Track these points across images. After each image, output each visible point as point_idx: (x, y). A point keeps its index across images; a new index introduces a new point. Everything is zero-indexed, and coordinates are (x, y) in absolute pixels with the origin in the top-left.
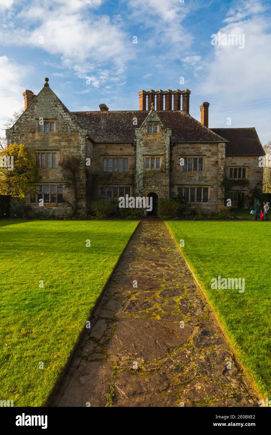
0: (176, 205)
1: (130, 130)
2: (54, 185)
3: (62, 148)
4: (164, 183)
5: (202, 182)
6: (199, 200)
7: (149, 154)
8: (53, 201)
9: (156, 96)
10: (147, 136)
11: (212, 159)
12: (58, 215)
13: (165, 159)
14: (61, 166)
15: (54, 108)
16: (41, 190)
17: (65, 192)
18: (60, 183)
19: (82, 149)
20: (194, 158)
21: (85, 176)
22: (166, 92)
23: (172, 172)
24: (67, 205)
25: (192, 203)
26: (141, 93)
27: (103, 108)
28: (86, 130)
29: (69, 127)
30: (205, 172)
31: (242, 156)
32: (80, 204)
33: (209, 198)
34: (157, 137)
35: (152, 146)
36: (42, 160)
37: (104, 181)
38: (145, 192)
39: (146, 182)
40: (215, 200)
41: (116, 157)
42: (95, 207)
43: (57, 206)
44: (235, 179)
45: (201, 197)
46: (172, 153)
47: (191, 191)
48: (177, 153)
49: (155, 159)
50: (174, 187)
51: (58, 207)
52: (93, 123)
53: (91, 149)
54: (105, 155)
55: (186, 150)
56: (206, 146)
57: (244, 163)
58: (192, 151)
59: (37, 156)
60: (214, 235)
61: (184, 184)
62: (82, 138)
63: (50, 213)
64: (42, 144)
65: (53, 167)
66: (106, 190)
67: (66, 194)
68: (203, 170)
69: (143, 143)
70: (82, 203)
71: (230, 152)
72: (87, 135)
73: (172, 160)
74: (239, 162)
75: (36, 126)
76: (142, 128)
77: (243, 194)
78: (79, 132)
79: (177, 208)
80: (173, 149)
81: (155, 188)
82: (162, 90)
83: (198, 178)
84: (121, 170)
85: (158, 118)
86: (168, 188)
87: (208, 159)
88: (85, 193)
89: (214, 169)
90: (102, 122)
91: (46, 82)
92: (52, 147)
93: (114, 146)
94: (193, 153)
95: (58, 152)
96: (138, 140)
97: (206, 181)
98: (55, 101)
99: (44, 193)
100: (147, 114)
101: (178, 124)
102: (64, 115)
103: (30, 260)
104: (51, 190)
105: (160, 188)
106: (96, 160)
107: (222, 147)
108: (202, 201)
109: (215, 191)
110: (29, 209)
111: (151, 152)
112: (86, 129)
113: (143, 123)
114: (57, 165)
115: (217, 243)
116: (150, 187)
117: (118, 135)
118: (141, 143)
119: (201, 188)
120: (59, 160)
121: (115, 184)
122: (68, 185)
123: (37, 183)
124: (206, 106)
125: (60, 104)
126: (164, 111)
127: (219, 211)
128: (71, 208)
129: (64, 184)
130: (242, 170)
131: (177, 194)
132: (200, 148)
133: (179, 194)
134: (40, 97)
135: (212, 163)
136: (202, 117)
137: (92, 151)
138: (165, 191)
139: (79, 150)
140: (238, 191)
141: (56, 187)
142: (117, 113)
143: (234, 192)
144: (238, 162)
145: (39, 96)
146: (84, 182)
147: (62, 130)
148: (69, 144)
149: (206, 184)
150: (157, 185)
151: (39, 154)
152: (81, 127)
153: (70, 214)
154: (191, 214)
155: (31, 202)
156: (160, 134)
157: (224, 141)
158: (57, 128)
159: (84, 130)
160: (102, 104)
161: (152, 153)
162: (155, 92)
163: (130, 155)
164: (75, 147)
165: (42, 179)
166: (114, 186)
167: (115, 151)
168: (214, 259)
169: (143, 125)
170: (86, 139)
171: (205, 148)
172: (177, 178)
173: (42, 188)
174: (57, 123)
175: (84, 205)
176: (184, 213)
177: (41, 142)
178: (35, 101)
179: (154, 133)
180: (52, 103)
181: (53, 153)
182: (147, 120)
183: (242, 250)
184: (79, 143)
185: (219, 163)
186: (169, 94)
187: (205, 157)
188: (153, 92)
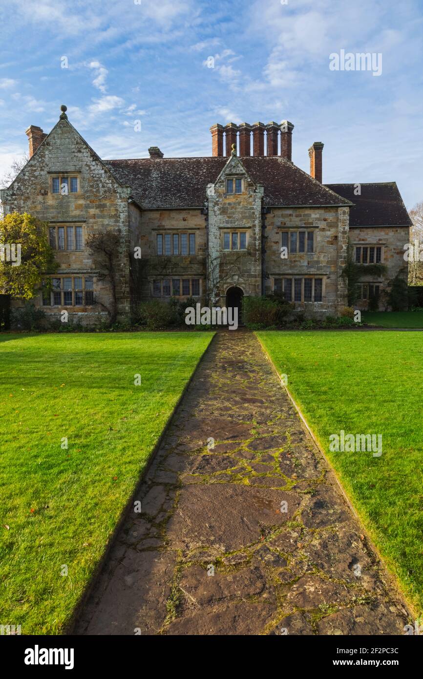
0: (272, 307)
1: (198, 188)
2: (80, 278)
3: (91, 219)
4: (253, 272)
5: (313, 270)
6: (308, 297)
7: (229, 225)
8: (78, 301)
9: (238, 133)
10: (225, 198)
11: (328, 233)
12: (87, 324)
13: (255, 234)
14: (90, 247)
15: (76, 154)
16: (59, 286)
17: (98, 288)
18: (88, 275)
19: (122, 220)
20: (300, 232)
21: (128, 263)
22: (254, 126)
23: (266, 254)
24: (100, 309)
25: (298, 303)
26: (213, 129)
27: (156, 154)
28: (129, 189)
29: (100, 185)
30: (317, 253)
31: (375, 228)
32: (120, 306)
33: (323, 294)
34: (241, 198)
35: (234, 213)
36: (59, 238)
37: (157, 270)
38: (223, 286)
39: (225, 271)
40: (333, 298)
41: (177, 232)
42: (145, 312)
43: (85, 310)
44: (364, 264)
45: (311, 294)
46: (266, 225)
47: (295, 284)
48: (272, 224)
49: (239, 234)
50: (268, 278)
51: (86, 312)
52: (138, 178)
53: (136, 219)
54: (160, 230)
55: (286, 220)
56: (318, 213)
57: (378, 238)
58: (296, 221)
59: (52, 231)
60: (332, 353)
61: (284, 272)
62: (122, 202)
63: (74, 322)
64: (59, 213)
65: (76, 249)
66: (162, 285)
67: (99, 291)
68: (314, 250)
69: (219, 209)
70: (124, 305)
71: (355, 224)
72: (131, 198)
73: (266, 235)
74: (371, 237)
75: (48, 183)
76: (217, 185)
77: (378, 287)
78: (118, 192)
79: (274, 311)
80: (266, 218)
81: (238, 280)
82: (248, 124)
83: (306, 264)
84: (185, 253)
85: (242, 168)
86: (259, 279)
87: (322, 233)
88: (128, 289)
89: (331, 249)
90: (154, 176)
91: (62, 112)
92: (75, 217)
93: (174, 214)
94: (299, 224)
95: (84, 225)
96: (211, 205)
97: (319, 269)
98: (77, 143)
99: (63, 289)
100: (224, 163)
101: (274, 178)
102: (93, 166)
103: (43, 394)
104: (75, 285)
105: (247, 280)
106: (144, 236)
107: (344, 213)
108: (313, 299)
109: (334, 284)
110: (40, 315)
111: (231, 223)
112: (128, 187)
113: (219, 176)
114: (83, 245)
115: (337, 364)
116: (230, 279)
117: (179, 197)
118: (216, 208)
119: (311, 280)
120: (86, 237)
121: (176, 275)
122: (101, 277)
123: (52, 275)
124: (318, 148)
125: (86, 148)
126: (252, 157)
127: (339, 315)
128: (107, 313)
129: (95, 275)
130: (375, 250)
131: (273, 290)
132: (309, 215)
133: (276, 288)
134: (54, 137)
135: (328, 239)
136: (311, 167)
137: (139, 222)
138: (255, 285)
139: (117, 221)
140: (369, 282)
141: (83, 280)
142: (177, 161)
143: (362, 284)
144: (369, 238)
145: (52, 135)
146: (127, 272)
147: (89, 189)
148: (102, 211)
149: (318, 273)
150: (243, 276)
151: (54, 228)
152: (121, 185)
153: (105, 323)
154: (295, 321)
155: (44, 304)
156: (246, 194)
157: (347, 203)
158: (82, 187)
159: (125, 190)
160: (153, 148)
161: (233, 225)
162: (237, 127)
163: (199, 229)
164: (111, 217)
165: (60, 268)
166: (173, 277)
167: (175, 221)
168: (333, 389)
169: (219, 180)
170: (129, 203)
171: (318, 216)
172: (273, 263)
173: (60, 283)
174: (81, 178)
175: (127, 308)
176: (285, 319)
177: (58, 209)
178: (45, 143)
179: (236, 192)
180: (74, 146)
181: (76, 227)
182: (224, 172)
183: (377, 375)
184: (117, 210)
185: (340, 239)
186: (260, 130)
187: (317, 230)
188: (233, 127)
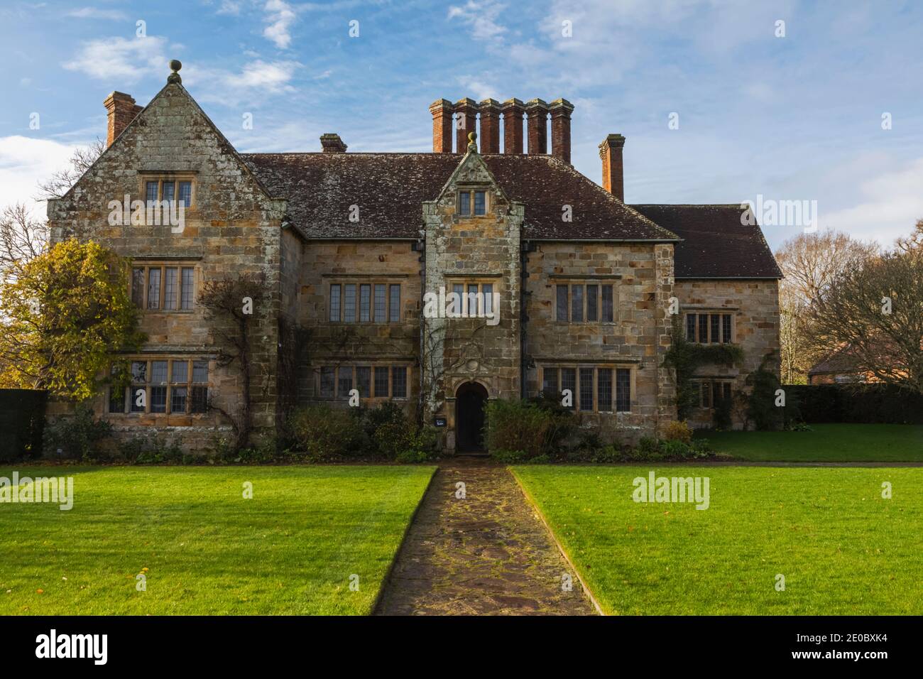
0: (540, 420)
1: (407, 205)
2: (183, 361)
3: (211, 254)
4: (505, 355)
5: (612, 352)
6: (605, 403)
7: (463, 271)
8: (177, 405)
9: (478, 116)
10: (457, 222)
11: (639, 288)
12: (191, 450)
13: (508, 287)
14: (207, 305)
15: (192, 142)
16: (142, 376)
17: (217, 381)
18: (200, 356)
19: (269, 257)
20: (588, 286)
21: (276, 335)
22: (505, 104)
23: (528, 323)
24: (218, 422)
25: (586, 412)
26: (436, 108)
27: (332, 145)
28: (284, 204)
29: (233, 196)
30: (619, 323)
31: (718, 280)
32: (257, 415)
33: (632, 398)
34: (485, 224)
35: (471, 250)
36: (150, 288)
37: (330, 350)
38: (450, 381)
39: (454, 353)
40: (650, 405)
41: (368, 281)
42: (304, 427)
43: (189, 422)
44: (702, 344)
45: (610, 397)
46: (528, 271)
47: (582, 378)
48: (540, 269)
49: (479, 286)
50: (533, 366)
51: (191, 425)
52: (301, 185)
53: (294, 256)
54: (336, 276)
55: (564, 264)
56: (620, 253)
57: (724, 299)
58: (581, 266)
59: (137, 275)
60: (657, 508)
61: (561, 357)
62: (269, 226)
63: (168, 445)
64: (152, 243)
65: (181, 308)
66: (336, 377)
67: (219, 387)
68: (614, 317)
69: (445, 242)
70: (264, 414)
71: (686, 271)
72: (286, 218)
73: (528, 289)
74: (714, 296)
75: (138, 191)
76: (442, 201)
77: (728, 386)
78: (263, 209)
79: (544, 429)
80: (528, 260)
81: (478, 369)
82: (495, 101)
83: (600, 342)
84: (381, 319)
85: (486, 174)
86: (516, 368)
87: (627, 287)
88: (273, 384)
89: (645, 316)
90: (329, 182)
91: (172, 71)
92: (183, 250)
93: (362, 250)
94: (586, 271)
95: (198, 266)
96: (430, 234)
97: (624, 351)
98: (196, 123)
99: (150, 382)
100: (453, 164)
101: (541, 191)
102: (222, 162)
103: (104, 590)
104: (173, 375)
105: (494, 370)
106: (307, 287)
107: (665, 254)
108: (614, 407)
109: (651, 378)
110: (103, 431)
111: (466, 267)
112: (283, 200)
113: (446, 186)
114: (194, 300)
115: (671, 530)
116: (464, 367)
117: (373, 219)
118: (439, 241)
119: (610, 371)
120: (201, 287)
121: (363, 359)
122: (224, 359)
123: (131, 356)
124: (615, 143)
125: (210, 132)
126: (502, 155)
127: (663, 436)
128: (231, 428)
129: (212, 356)
130: (720, 320)
131: (542, 388)
132: (606, 256)
133: (547, 386)
134: (155, 112)
135: (639, 299)
136: (605, 174)
137: (299, 262)
138: (509, 379)
139: (259, 260)
140: (713, 377)
141: (190, 365)
142: (372, 158)
143: (701, 380)
144: (709, 298)
145: (152, 109)
146: (274, 351)
147: (212, 201)
148: (232, 242)
149: (622, 358)
150: (487, 362)
151: (142, 269)
152: (270, 196)
153: (227, 447)
154: (583, 446)
155: (111, 410)
156: (493, 217)
157: (669, 237)
158: (200, 198)
159: (277, 205)
160: (329, 135)
161: (470, 271)
162: (477, 106)
163: (407, 276)
164: (248, 251)
165: (147, 343)
166: (358, 362)
167: (364, 262)
168: (668, 580)
169: (445, 191)
170: (282, 228)
171: (619, 258)
172: (541, 340)
173: (145, 369)
174: (199, 183)
175: (270, 419)
176: (563, 442)
177: (151, 235)
178: (138, 121)
179: (475, 213)
180: (189, 128)
181: (183, 268)
182: (454, 178)
183: (746, 552)
184: (260, 240)
185: (659, 298)
186: (515, 111)
187: (619, 282)
188: (470, 106)
